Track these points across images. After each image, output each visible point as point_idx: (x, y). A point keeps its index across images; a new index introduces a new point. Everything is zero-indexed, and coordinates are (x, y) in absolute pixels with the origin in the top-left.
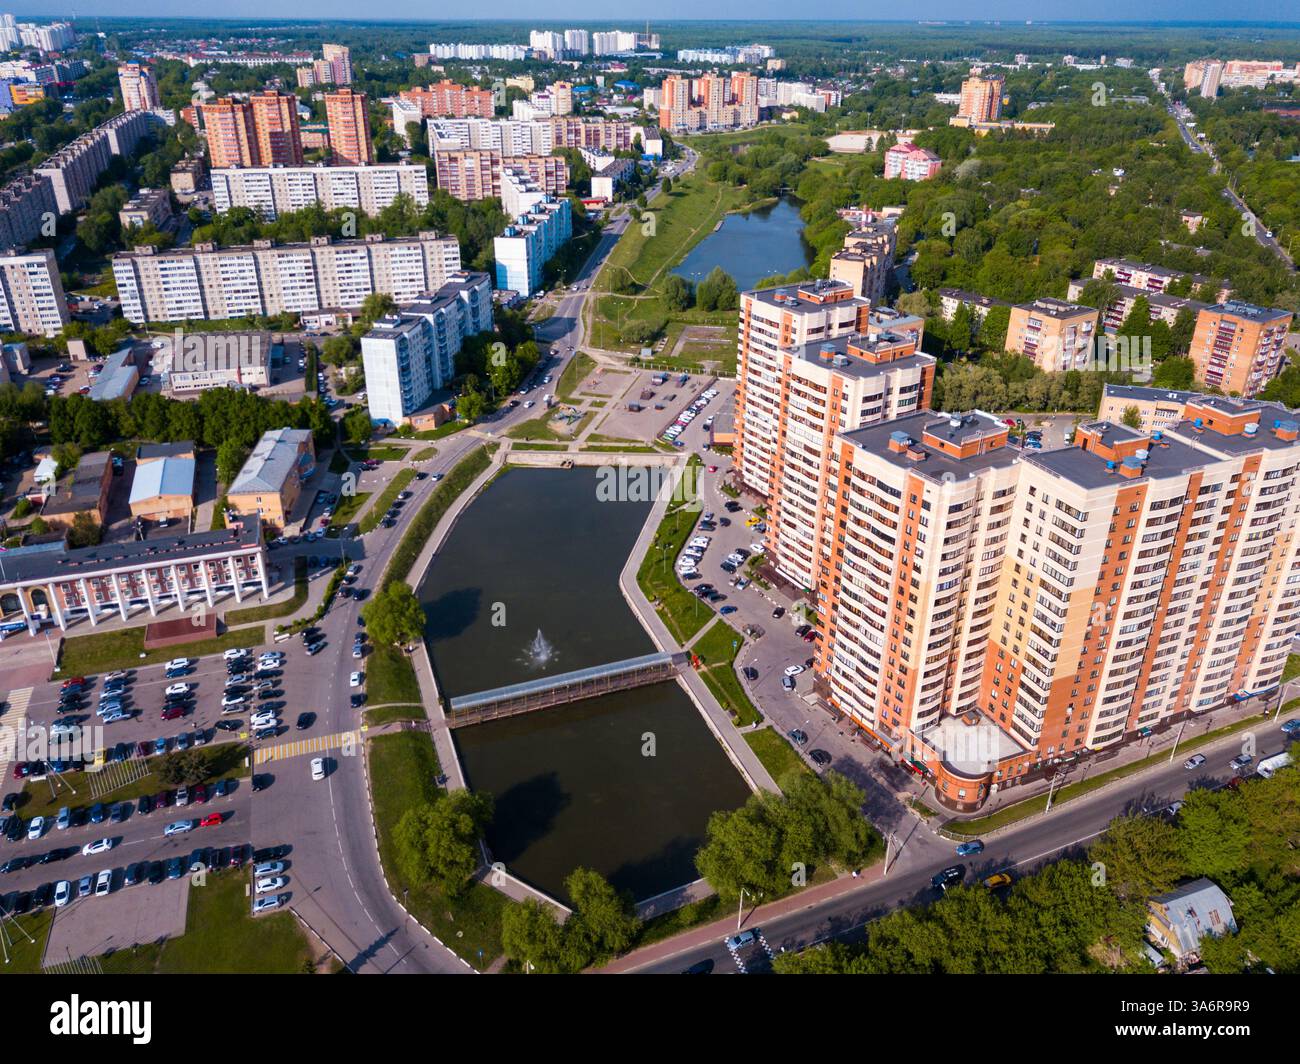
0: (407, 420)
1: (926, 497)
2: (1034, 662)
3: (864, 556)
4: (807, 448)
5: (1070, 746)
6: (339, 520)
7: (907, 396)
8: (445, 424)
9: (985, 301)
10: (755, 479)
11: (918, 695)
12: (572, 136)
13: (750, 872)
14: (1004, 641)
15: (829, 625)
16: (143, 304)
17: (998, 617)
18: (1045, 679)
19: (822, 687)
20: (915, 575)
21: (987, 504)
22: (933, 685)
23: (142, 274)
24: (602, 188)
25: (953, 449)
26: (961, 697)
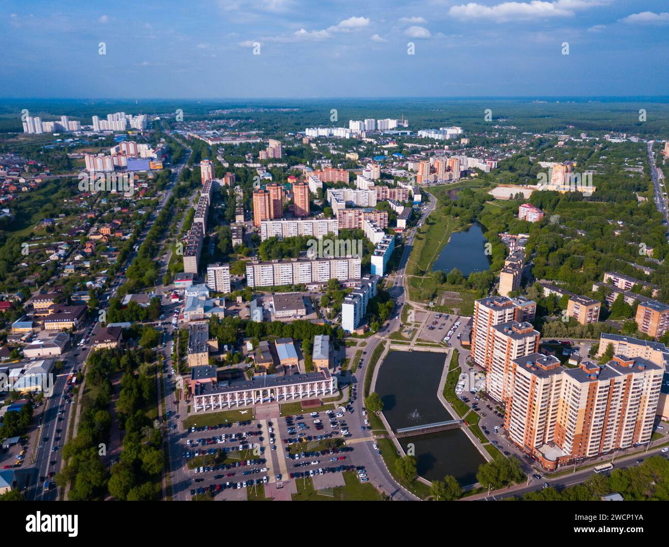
0: (355, 331)
1: (537, 381)
2: (569, 429)
3: (520, 395)
4: (500, 358)
5: (582, 455)
6: (344, 369)
7: (531, 345)
8: (367, 333)
9: (560, 291)
10: (478, 361)
11: (536, 437)
12: (384, 194)
13: (492, 480)
14: (561, 422)
15: (509, 414)
16: (254, 280)
17: (559, 415)
18: (572, 434)
19: (506, 433)
20: (534, 402)
21: (554, 384)
22: (540, 434)
23: (255, 270)
24: (401, 223)
25: (544, 368)
26: (549, 438)
